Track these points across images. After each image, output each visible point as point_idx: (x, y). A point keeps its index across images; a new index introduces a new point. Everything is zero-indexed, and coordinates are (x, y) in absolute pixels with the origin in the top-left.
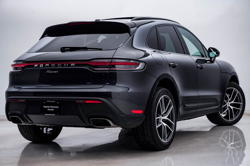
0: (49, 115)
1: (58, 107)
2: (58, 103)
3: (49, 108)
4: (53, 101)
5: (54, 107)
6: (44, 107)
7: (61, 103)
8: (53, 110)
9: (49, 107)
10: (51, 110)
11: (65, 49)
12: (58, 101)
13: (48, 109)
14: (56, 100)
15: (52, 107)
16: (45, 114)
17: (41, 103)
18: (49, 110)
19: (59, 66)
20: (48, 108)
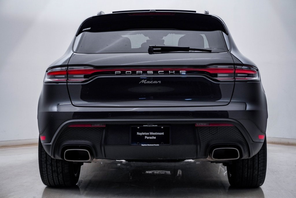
0: (148, 145)
1: (163, 134)
2: (162, 127)
3: (148, 136)
4: (154, 124)
5: (155, 134)
6: (138, 133)
7: (168, 128)
8: (155, 138)
9: (148, 134)
10: (151, 138)
11: (154, 49)
12: (162, 125)
13: (146, 137)
14: (160, 124)
15: (151, 133)
16: (142, 145)
17: (132, 128)
18: (148, 138)
19: (161, 74)
20: (145, 135)
